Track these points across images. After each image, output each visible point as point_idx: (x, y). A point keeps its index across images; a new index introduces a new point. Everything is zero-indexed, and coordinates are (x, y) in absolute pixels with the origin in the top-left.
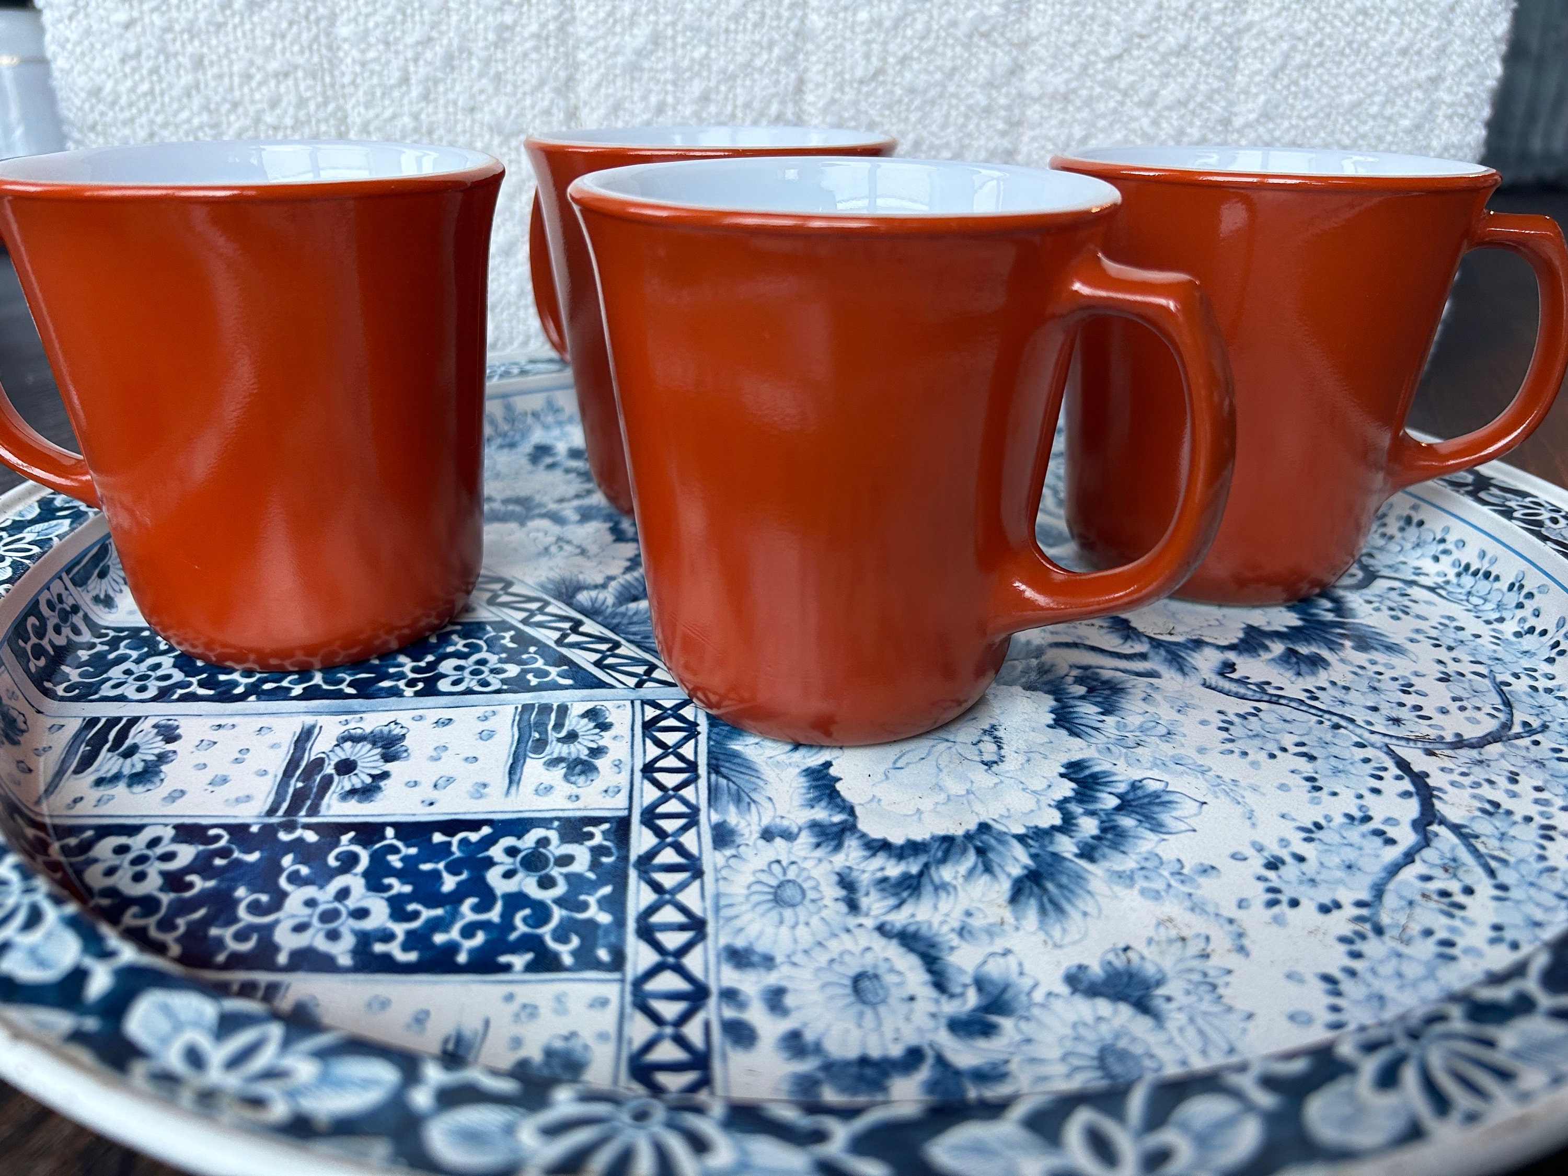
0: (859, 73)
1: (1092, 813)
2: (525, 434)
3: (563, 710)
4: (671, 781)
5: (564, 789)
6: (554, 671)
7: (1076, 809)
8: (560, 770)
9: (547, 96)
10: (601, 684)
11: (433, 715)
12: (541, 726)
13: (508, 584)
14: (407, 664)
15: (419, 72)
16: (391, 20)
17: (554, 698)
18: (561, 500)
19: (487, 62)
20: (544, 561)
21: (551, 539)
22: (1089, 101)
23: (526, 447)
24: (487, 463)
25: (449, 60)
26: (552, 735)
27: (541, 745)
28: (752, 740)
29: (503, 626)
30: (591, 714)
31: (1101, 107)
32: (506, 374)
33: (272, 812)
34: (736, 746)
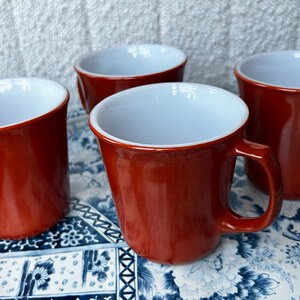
0: (177, 12)
1: (246, 288)
2: (80, 134)
3: (96, 252)
4: (127, 279)
5: (98, 283)
6: (93, 236)
7: (242, 286)
8: (96, 277)
9: (79, 28)
10: (107, 242)
11: (61, 256)
12: (90, 259)
13: (78, 200)
14: (52, 235)
15: (39, 24)
16: (30, 9)
17: (93, 247)
18: (92, 163)
19: (60, 19)
20: (89, 190)
21: (89, 181)
22: (253, 15)
23: (80, 140)
24: (69, 147)
25: (49, 20)
26: (94, 263)
27: (91, 267)
28: (150, 263)
29: (77, 218)
30: (104, 254)
31: (256, 16)
32: (73, 116)
33: (19, 295)
34: (145, 265)
